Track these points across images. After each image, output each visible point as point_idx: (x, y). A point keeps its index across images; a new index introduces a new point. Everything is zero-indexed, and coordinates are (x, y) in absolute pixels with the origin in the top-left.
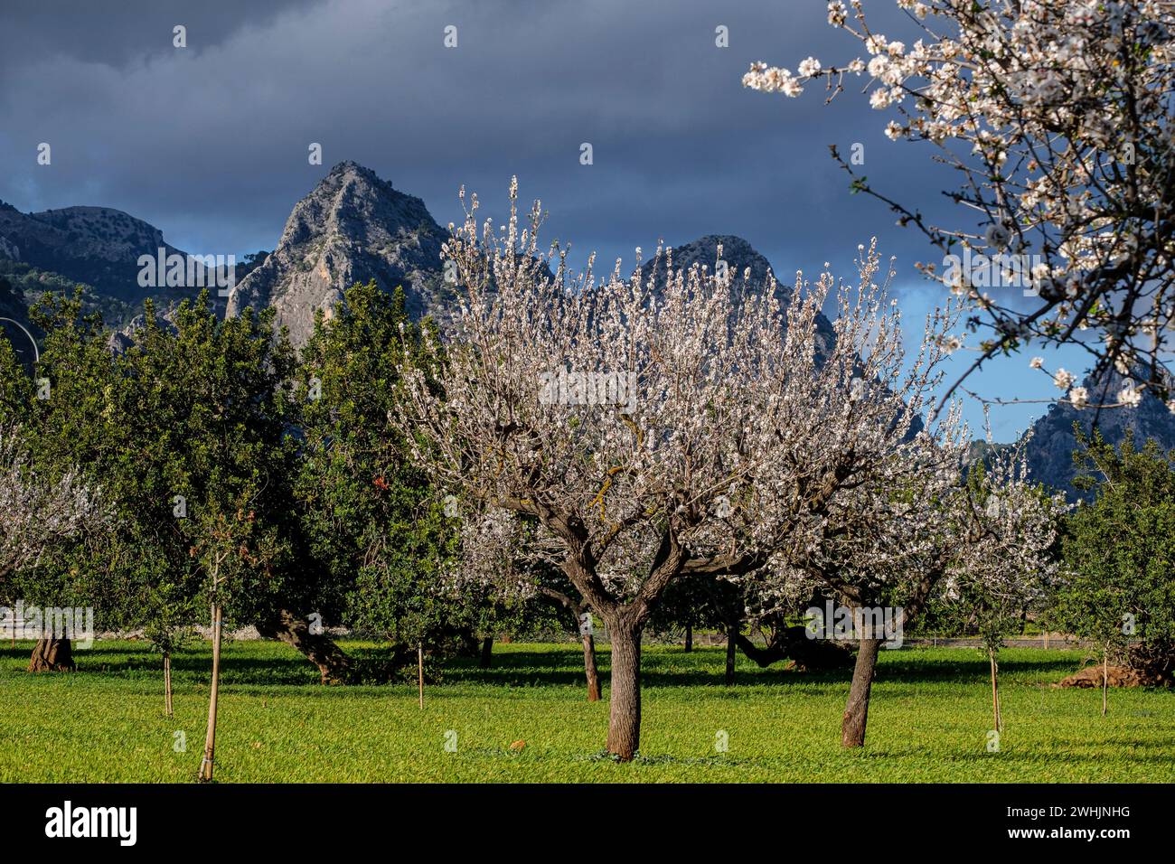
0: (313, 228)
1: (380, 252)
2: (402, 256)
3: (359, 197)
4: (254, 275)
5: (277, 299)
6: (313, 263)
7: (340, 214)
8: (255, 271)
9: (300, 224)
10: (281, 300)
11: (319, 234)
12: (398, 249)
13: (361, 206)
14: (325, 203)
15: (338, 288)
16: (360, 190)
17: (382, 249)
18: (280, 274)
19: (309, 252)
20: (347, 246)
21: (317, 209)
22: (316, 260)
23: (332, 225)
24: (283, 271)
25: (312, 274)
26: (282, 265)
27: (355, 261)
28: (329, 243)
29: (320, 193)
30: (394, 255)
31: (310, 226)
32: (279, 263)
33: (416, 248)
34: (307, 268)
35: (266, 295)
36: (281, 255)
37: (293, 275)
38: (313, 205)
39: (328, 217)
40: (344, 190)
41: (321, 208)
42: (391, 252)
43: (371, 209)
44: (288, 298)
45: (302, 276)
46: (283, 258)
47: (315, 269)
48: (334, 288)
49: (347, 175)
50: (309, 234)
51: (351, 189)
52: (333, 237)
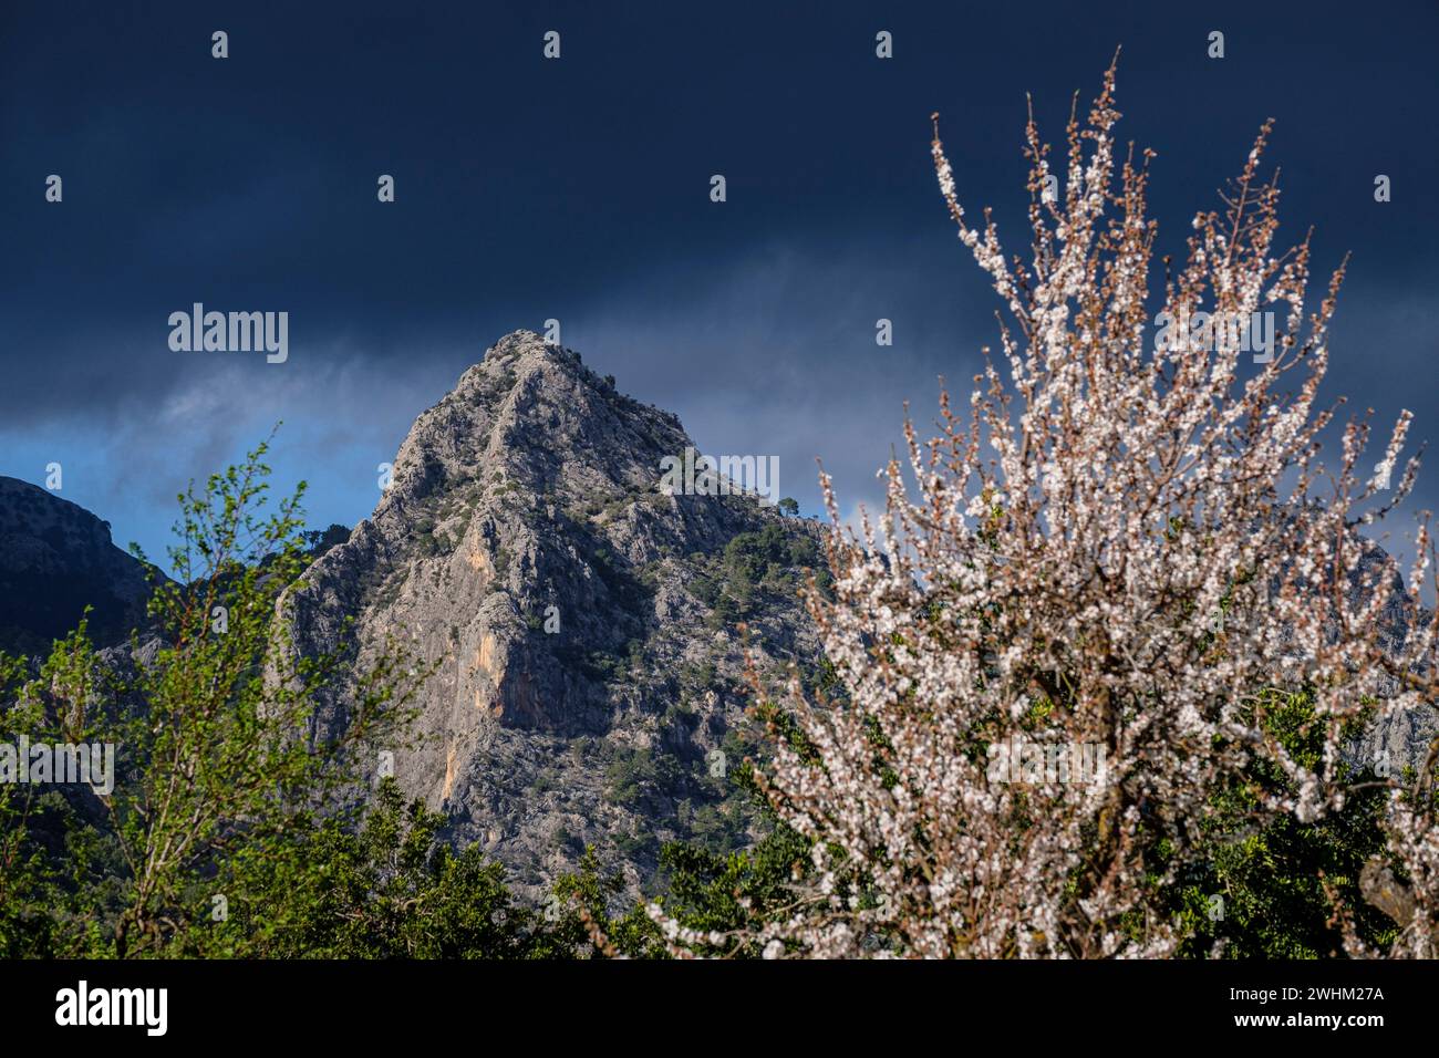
0: (454, 467)
1: (593, 518)
2: (639, 527)
3: (550, 404)
4: (328, 561)
5: (376, 613)
6: (453, 538)
7: (514, 439)
8: (330, 553)
9: (427, 458)
10: (385, 615)
11: (466, 479)
12: (631, 514)
13: (555, 423)
14: (478, 415)
15: (507, 590)
16: (552, 389)
17: (597, 512)
18: (383, 560)
19: (444, 516)
20: (527, 503)
21: (460, 427)
22: (461, 532)
23: (494, 461)
24: (388, 555)
25: (453, 561)
26: (386, 543)
27: (544, 537)
28: (490, 498)
29: (469, 394)
30: (623, 525)
31: (446, 462)
32: (382, 539)
33: (668, 512)
34: (440, 548)
35: (353, 602)
36: (385, 520)
37: (412, 563)
38: (453, 419)
39: (484, 444)
40: (519, 389)
41: (470, 425)
42: (616, 519)
43: (574, 430)
44: (400, 611)
45: (430, 565)
46: (391, 529)
47: (460, 550)
48: (498, 589)
49: (525, 359)
50: (444, 481)
51: (532, 386)
52: (496, 485)
